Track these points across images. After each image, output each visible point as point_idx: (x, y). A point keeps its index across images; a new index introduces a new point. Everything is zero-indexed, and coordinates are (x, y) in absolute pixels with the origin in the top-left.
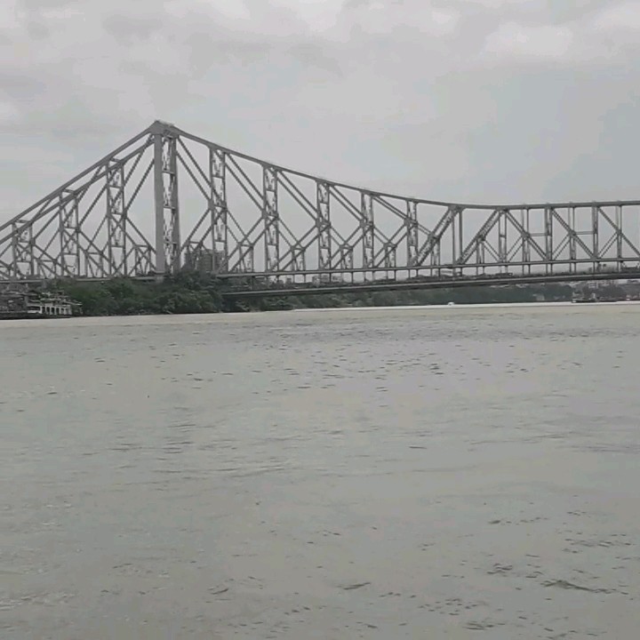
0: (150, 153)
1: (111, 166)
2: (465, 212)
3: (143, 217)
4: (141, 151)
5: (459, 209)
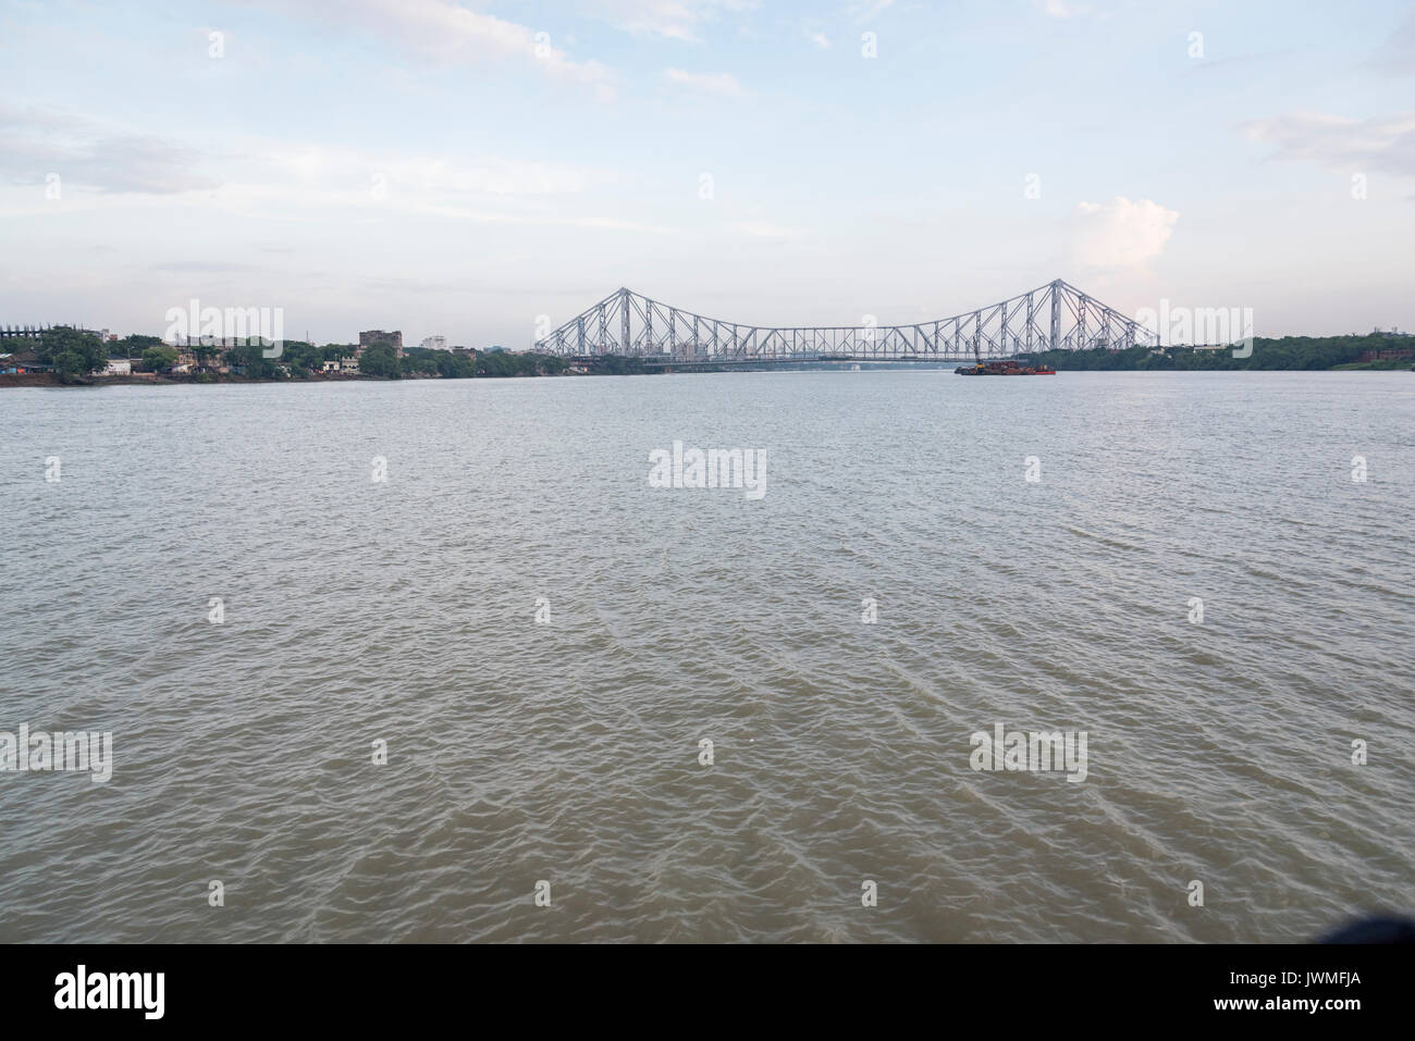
0: (620, 299)
1: (602, 306)
2: (758, 331)
3: (615, 329)
4: (616, 298)
5: (756, 329)
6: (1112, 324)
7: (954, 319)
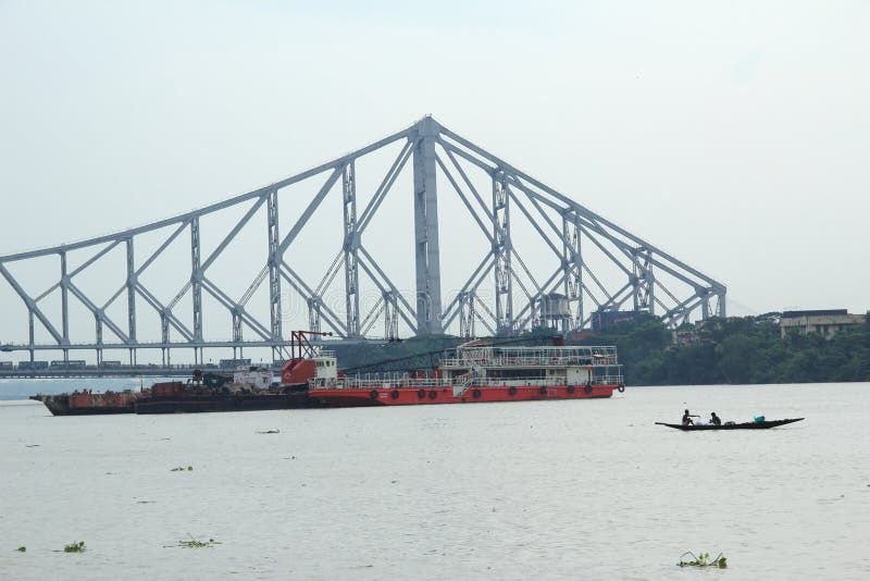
6: (588, 251)
7: (118, 238)
